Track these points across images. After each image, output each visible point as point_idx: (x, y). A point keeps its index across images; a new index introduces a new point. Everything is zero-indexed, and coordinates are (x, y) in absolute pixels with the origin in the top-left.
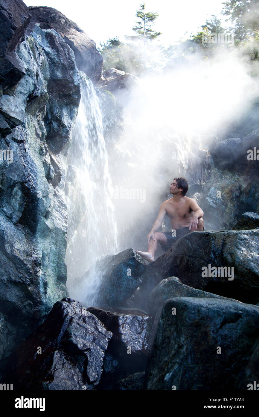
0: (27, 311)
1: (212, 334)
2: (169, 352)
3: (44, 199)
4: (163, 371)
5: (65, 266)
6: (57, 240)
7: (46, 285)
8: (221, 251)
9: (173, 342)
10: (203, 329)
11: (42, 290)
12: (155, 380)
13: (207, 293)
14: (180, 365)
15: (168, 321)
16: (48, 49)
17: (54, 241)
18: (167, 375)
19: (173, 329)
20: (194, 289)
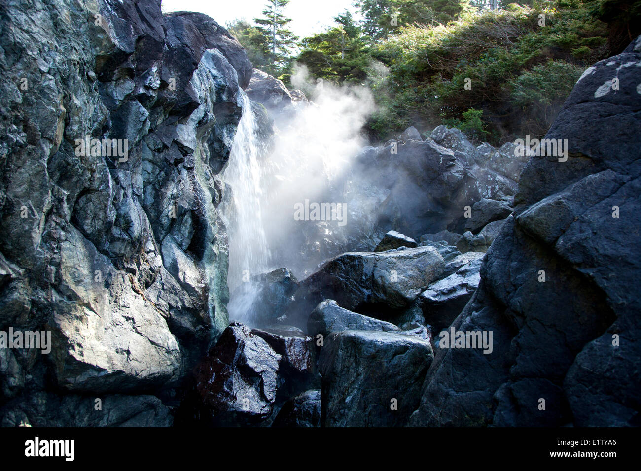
0: (199, 336)
1: (385, 364)
2: (348, 379)
3: (212, 226)
4: (344, 395)
5: (228, 288)
6: (220, 263)
7: (214, 308)
8: (373, 273)
9: (352, 371)
10: (378, 360)
11: (211, 315)
12: (336, 401)
13: (364, 316)
14: (359, 389)
15: (347, 353)
16: (214, 72)
17: (217, 265)
18: (348, 398)
19: (352, 360)
20: (352, 313)
